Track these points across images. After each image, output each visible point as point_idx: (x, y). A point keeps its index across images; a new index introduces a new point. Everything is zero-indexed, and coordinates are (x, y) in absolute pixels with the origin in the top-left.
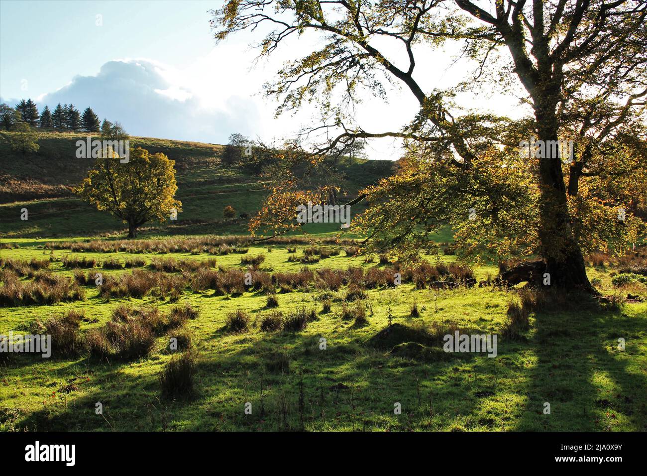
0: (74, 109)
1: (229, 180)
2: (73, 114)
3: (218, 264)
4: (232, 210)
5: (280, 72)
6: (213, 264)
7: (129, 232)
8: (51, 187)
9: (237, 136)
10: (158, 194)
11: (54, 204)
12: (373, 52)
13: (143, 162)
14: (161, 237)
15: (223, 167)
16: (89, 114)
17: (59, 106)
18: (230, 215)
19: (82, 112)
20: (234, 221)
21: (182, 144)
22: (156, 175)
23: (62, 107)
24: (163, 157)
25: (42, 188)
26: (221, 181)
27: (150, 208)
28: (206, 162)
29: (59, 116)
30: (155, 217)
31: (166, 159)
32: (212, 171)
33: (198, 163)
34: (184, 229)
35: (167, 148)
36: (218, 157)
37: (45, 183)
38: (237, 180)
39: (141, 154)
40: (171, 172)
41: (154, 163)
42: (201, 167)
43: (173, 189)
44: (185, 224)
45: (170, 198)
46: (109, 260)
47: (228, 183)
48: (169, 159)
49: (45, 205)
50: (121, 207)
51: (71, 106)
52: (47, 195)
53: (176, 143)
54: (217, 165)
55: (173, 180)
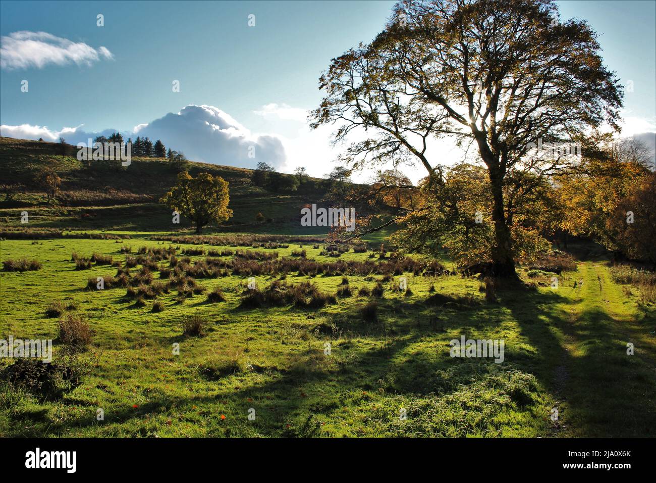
0: (148, 141)
1: (258, 195)
2: (148, 144)
3: (280, 255)
4: (261, 216)
5: (349, 149)
6: (276, 255)
7: (197, 229)
8: (137, 196)
9: (263, 164)
10: (218, 204)
11: (141, 208)
12: (403, 141)
13: (208, 182)
14: (218, 234)
15: (253, 185)
16: (159, 144)
17: (138, 138)
18: (260, 219)
19: (154, 143)
20: (263, 224)
21: (223, 168)
22: (216, 192)
23: (141, 139)
24: (221, 180)
25: (132, 196)
26: (253, 195)
27: (212, 213)
28: (241, 181)
29: (138, 145)
30: (215, 220)
31: (223, 181)
32: (246, 188)
33: (236, 182)
34: (230, 228)
35: (213, 170)
36: (249, 178)
37: (133, 193)
38: (263, 195)
39: (207, 177)
40: (226, 190)
41: (216, 184)
42: (238, 185)
43: (227, 201)
44: (230, 225)
45: (225, 208)
46: (211, 251)
47: (257, 197)
48: (225, 180)
49: (134, 208)
50: (191, 212)
51: (147, 139)
52: (135, 201)
53: (219, 167)
54: (248, 184)
55: (228, 195)
